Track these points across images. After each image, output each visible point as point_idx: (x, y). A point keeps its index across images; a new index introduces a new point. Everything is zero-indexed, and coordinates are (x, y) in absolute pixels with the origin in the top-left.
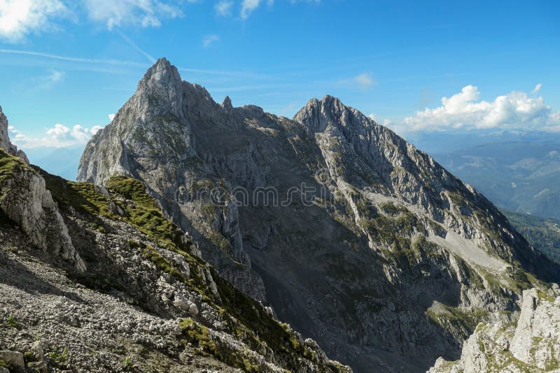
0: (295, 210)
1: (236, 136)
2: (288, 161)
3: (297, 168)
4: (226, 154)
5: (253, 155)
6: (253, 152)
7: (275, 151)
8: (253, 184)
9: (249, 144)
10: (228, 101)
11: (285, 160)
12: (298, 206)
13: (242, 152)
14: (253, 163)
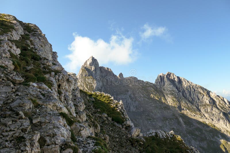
0: (150, 122)
1: (123, 88)
2: (148, 100)
3: (152, 103)
4: (116, 95)
5: (130, 96)
6: (130, 95)
7: (142, 96)
8: (129, 109)
9: (128, 92)
10: (121, 75)
11: (146, 99)
12: (151, 121)
13: (124, 95)
14: (129, 100)
